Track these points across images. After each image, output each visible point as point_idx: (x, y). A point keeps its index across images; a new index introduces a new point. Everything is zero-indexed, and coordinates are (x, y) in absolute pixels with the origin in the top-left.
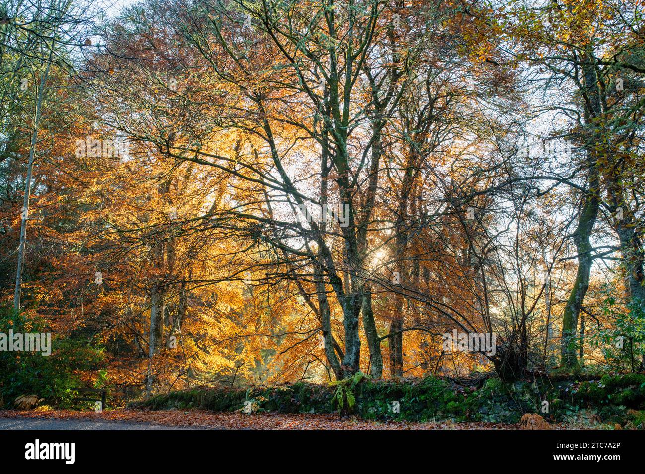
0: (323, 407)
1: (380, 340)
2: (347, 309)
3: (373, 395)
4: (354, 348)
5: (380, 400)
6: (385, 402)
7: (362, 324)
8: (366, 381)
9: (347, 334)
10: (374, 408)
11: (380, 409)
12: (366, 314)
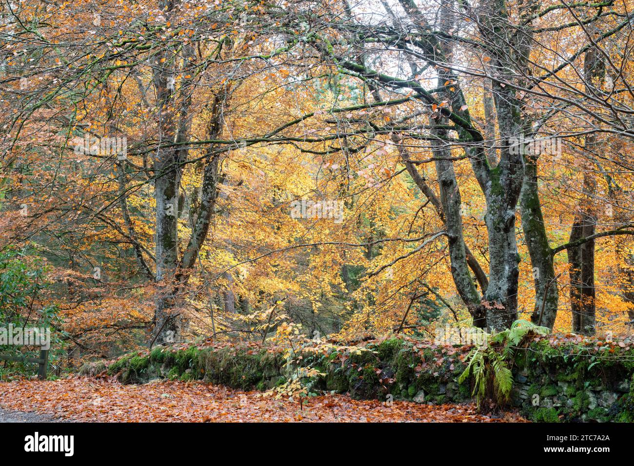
0: (442, 390)
1: (553, 252)
2: (492, 192)
3: (553, 370)
4: (507, 268)
5: (569, 382)
6: (581, 388)
7: (519, 227)
8: (537, 340)
9: (493, 241)
10: (555, 400)
11: (570, 402)
12: (527, 207)
